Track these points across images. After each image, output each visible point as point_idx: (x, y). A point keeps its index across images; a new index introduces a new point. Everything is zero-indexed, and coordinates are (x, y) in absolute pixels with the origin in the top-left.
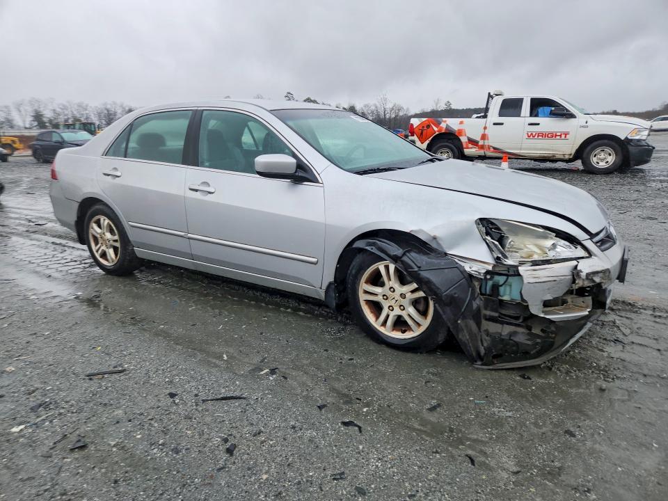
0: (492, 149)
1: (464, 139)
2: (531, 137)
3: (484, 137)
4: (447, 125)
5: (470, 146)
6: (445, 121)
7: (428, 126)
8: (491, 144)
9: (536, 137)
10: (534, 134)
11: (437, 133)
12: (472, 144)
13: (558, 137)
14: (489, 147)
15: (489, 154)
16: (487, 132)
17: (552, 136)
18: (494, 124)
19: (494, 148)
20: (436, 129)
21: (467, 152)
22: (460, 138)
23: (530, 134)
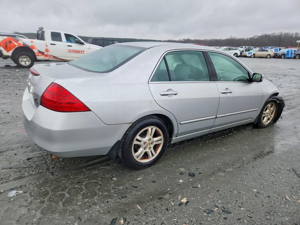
0: (52, 57)
1: (35, 51)
2: (70, 52)
3: (47, 50)
4: (23, 42)
5: (40, 55)
6: (21, 40)
7: (10, 42)
8: (52, 54)
9: (72, 52)
10: (71, 50)
11: (18, 46)
12: (41, 54)
13: (81, 53)
14: (51, 56)
15: (51, 59)
16: (48, 48)
17: (78, 52)
18: (51, 44)
19: (54, 57)
20: (16, 44)
21: (39, 58)
22: (33, 50)
23: (69, 50)
